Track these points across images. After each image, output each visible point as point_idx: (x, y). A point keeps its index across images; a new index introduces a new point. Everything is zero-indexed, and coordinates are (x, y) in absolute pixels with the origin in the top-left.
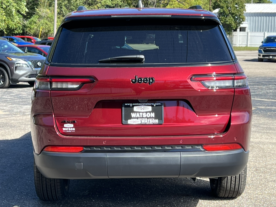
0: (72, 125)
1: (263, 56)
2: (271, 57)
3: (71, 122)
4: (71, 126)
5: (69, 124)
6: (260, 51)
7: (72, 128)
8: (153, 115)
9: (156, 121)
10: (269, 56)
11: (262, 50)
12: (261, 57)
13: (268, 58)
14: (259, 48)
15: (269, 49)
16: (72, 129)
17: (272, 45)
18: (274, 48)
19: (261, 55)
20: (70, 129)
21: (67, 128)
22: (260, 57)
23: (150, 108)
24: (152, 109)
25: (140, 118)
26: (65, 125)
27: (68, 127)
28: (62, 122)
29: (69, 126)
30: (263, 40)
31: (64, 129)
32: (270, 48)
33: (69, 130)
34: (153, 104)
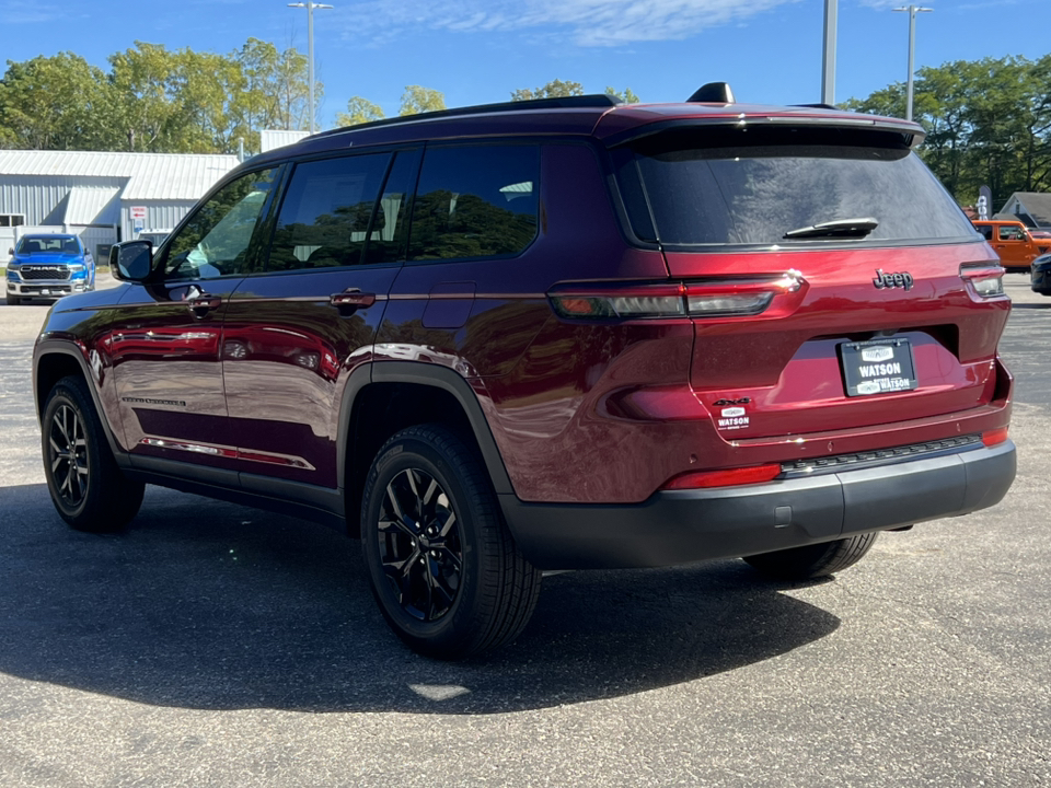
0: (742, 411)
1: (23, 289)
2: (46, 292)
3: (739, 402)
4: (740, 411)
5: (733, 409)
6: (11, 276)
7: (743, 417)
8: (897, 368)
9: (905, 383)
10: (40, 288)
11: (18, 272)
12: (18, 292)
13: (37, 293)
14: (9, 268)
15: (39, 268)
16: (741, 421)
17: (46, 259)
18: (51, 268)
19: (18, 286)
20: (736, 422)
21: (729, 418)
22: (12, 292)
23: (889, 353)
24: (894, 352)
25: (877, 377)
26: (725, 412)
27: (733, 415)
28: (716, 404)
29: (733, 412)
30: (13, 247)
31: (721, 423)
32: (41, 266)
33: (734, 425)
34: (894, 341)
